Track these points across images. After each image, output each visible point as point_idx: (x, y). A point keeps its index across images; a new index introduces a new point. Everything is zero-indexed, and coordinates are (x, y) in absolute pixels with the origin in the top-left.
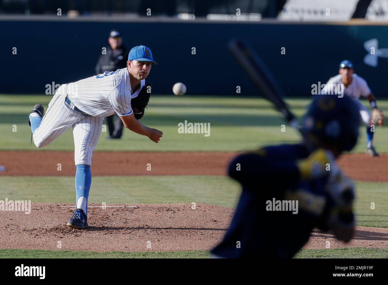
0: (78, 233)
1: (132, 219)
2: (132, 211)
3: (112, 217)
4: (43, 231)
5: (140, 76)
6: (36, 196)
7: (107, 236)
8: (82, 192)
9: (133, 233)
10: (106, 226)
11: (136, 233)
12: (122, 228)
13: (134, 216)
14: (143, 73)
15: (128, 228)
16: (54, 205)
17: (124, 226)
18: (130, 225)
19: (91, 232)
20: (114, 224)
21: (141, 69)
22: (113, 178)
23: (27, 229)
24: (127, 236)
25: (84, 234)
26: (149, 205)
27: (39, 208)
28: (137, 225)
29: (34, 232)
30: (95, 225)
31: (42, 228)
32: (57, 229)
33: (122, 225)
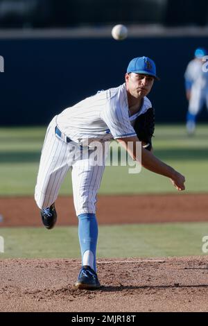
0: (91, 295)
1: (157, 276)
2: (156, 266)
3: (132, 275)
4: (49, 294)
5: (138, 92)
6: (40, 250)
7: (127, 298)
8: (88, 245)
9: (158, 293)
10: (125, 285)
11: (162, 292)
12: (145, 287)
13: (159, 273)
14: (142, 88)
15: (152, 287)
16: (62, 261)
17: (148, 284)
18: (154, 283)
19: (107, 293)
20: (135, 283)
21: (140, 84)
22: (135, 227)
23: (29, 291)
24: (151, 297)
25: (98, 295)
26: (178, 258)
27: (43, 265)
28: (163, 282)
29: (38, 294)
30: (111, 285)
31: (47, 289)
32: (66, 290)
33: (145, 283)
